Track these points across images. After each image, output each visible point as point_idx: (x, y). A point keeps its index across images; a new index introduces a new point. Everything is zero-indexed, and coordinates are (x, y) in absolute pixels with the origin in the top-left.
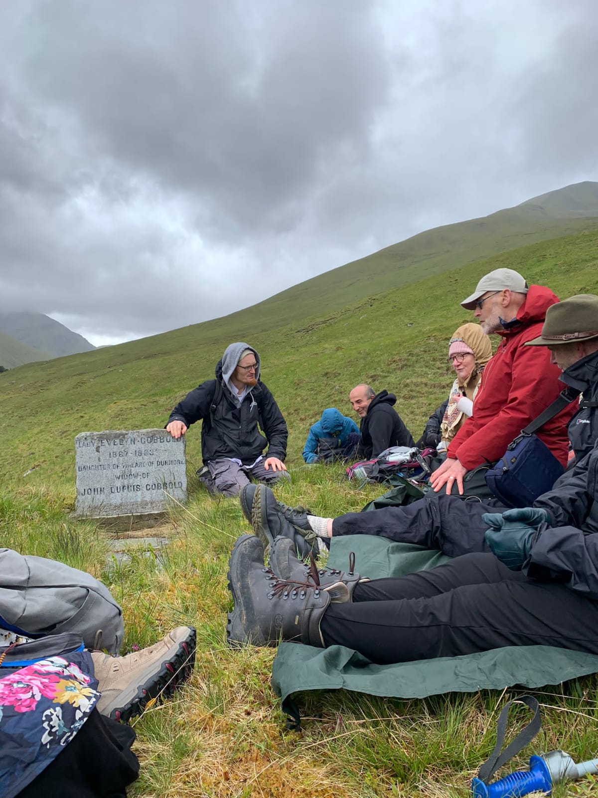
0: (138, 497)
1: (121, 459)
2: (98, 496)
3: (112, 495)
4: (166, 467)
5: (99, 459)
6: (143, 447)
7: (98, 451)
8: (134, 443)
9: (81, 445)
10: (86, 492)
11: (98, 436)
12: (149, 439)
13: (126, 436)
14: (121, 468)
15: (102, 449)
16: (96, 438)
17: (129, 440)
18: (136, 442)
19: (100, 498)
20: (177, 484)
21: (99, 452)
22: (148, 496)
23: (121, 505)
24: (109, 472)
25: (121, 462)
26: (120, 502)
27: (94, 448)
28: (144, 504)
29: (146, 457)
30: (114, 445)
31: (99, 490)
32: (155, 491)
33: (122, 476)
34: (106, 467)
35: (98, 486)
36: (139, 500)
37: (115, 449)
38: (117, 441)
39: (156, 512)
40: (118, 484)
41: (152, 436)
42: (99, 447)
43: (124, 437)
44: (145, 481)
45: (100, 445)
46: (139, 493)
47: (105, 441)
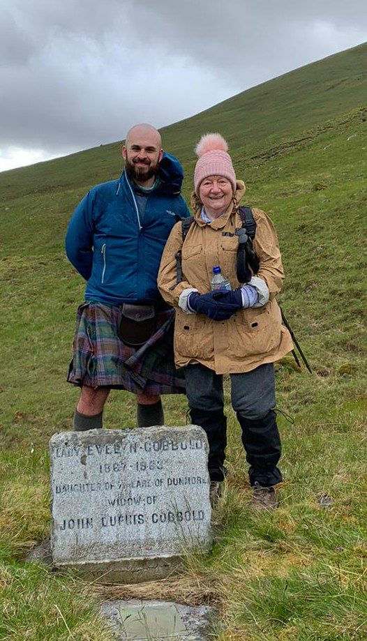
0: (139, 532)
1: (116, 474)
2: (83, 531)
3: (103, 530)
4: (181, 487)
5: (85, 475)
6: (147, 457)
7: (83, 463)
8: (135, 451)
9: (60, 454)
10: (67, 525)
11: (84, 440)
12: (157, 444)
13: (123, 440)
14: (116, 489)
15: (89, 460)
16: (80, 443)
17: (128, 445)
18: (138, 449)
19: (87, 535)
20: (196, 513)
21: (85, 464)
22: (158, 531)
23: (116, 544)
24: (99, 495)
25: (116, 480)
26: (115, 539)
27: (78, 458)
28: (149, 544)
29: (152, 473)
30: (107, 453)
31: (85, 522)
32: (165, 524)
33: (118, 501)
34: (95, 487)
35: (83, 516)
36: (143, 537)
37: (109, 459)
38: (111, 448)
39: (166, 556)
40: (113, 512)
41: (161, 440)
42: (85, 456)
43: (121, 442)
44: (150, 509)
45: (86, 453)
46: (142, 527)
47: (93, 448)
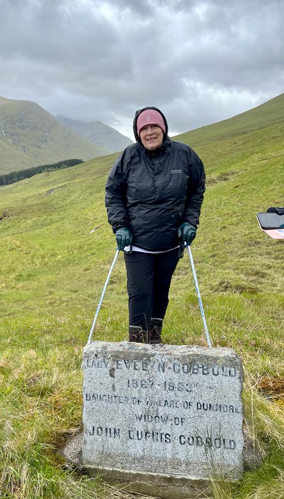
0: (167, 450)
1: (144, 391)
2: (111, 440)
3: (130, 442)
4: (210, 413)
5: (113, 387)
6: (176, 378)
7: (112, 375)
8: (163, 371)
9: (90, 364)
10: (95, 432)
11: (113, 354)
12: (186, 367)
13: (151, 358)
14: (143, 404)
15: (117, 373)
16: (109, 356)
17: (157, 364)
18: (166, 369)
19: (114, 444)
20: (227, 442)
21: (114, 377)
22: (184, 452)
23: (142, 457)
24: (127, 407)
25: (144, 395)
26: (142, 453)
27: (107, 371)
28: (176, 463)
29: (180, 394)
30: (135, 369)
31: (113, 431)
32: (192, 448)
33: (145, 417)
34: (122, 399)
35: (112, 426)
36: (169, 456)
37: (136, 375)
38: (139, 365)
39: (193, 478)
40: (140, 426)
41: (191, 363)
42: (113, 369)
43: (149, 360)
44: (178, 430)
45: (115, 367)
46: (169, 446)
47: (122, 363)
